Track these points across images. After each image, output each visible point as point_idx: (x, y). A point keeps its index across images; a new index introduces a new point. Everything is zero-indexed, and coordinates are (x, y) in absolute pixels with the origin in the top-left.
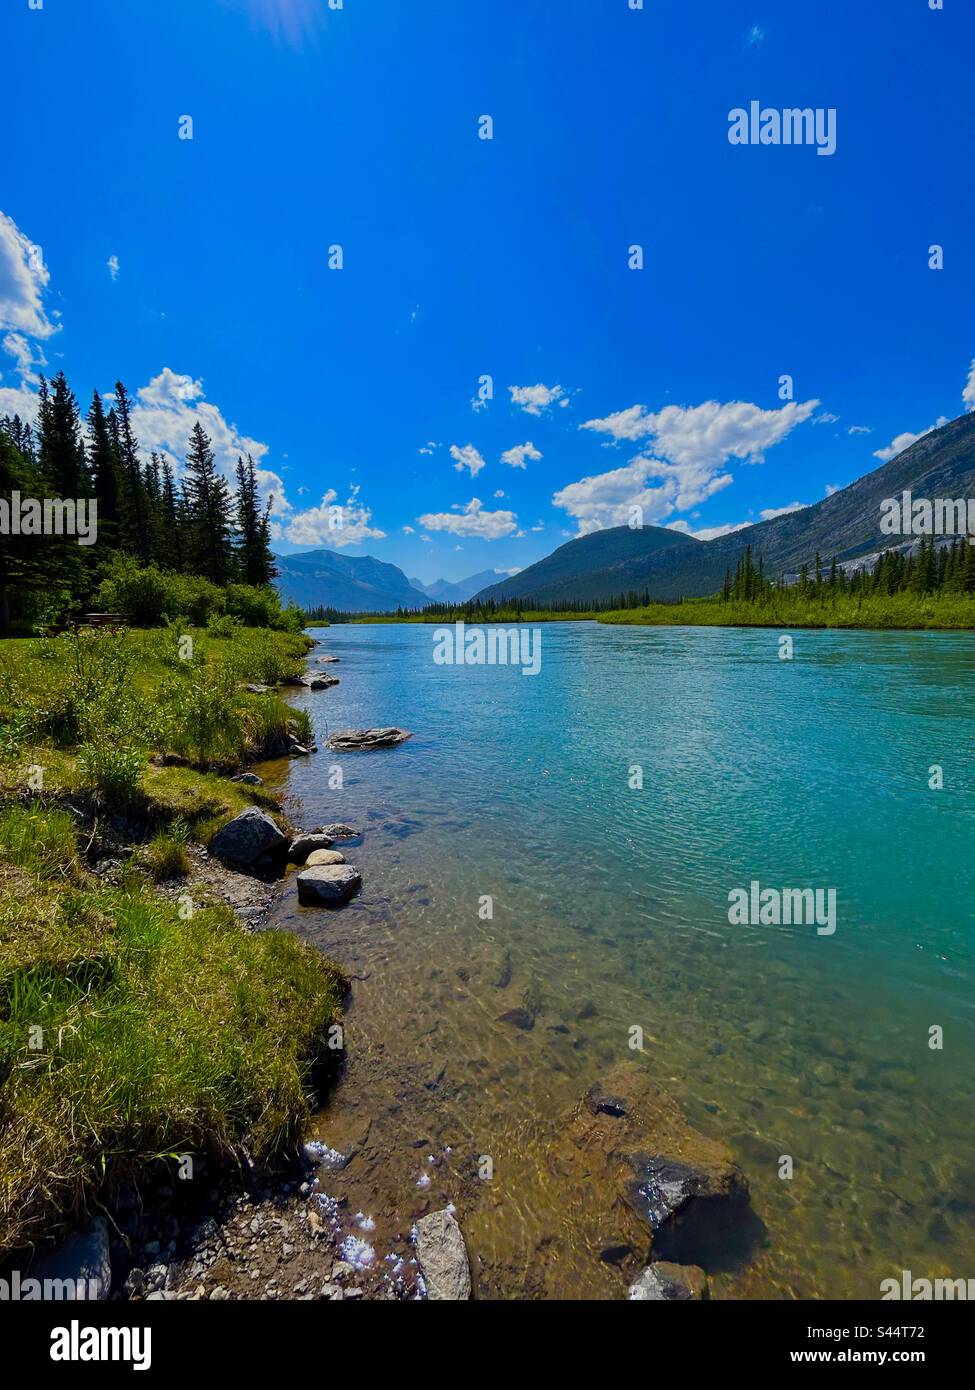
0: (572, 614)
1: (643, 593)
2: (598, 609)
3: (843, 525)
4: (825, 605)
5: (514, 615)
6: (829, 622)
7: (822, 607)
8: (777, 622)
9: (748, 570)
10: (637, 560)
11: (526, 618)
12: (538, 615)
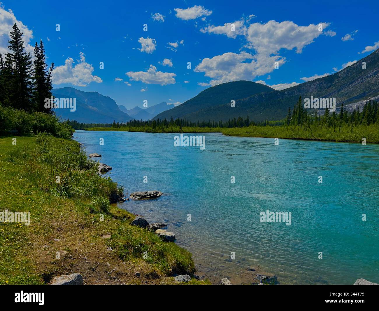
0: (209, 128)
1: (246, 118)
2: (222, 126)
3: (349, 85)
4: (336, 130)
5: (178, 129)
6: (337, 139)
7: (334, 131)
8: (312, 138)
9: (300, 108)
10: (243, 100)
11: (184, 130)
12: (191, 129)
